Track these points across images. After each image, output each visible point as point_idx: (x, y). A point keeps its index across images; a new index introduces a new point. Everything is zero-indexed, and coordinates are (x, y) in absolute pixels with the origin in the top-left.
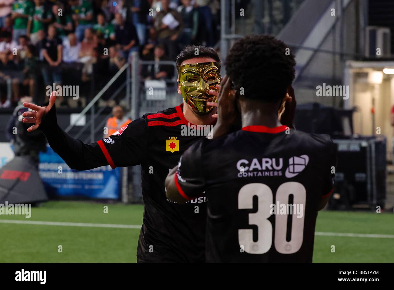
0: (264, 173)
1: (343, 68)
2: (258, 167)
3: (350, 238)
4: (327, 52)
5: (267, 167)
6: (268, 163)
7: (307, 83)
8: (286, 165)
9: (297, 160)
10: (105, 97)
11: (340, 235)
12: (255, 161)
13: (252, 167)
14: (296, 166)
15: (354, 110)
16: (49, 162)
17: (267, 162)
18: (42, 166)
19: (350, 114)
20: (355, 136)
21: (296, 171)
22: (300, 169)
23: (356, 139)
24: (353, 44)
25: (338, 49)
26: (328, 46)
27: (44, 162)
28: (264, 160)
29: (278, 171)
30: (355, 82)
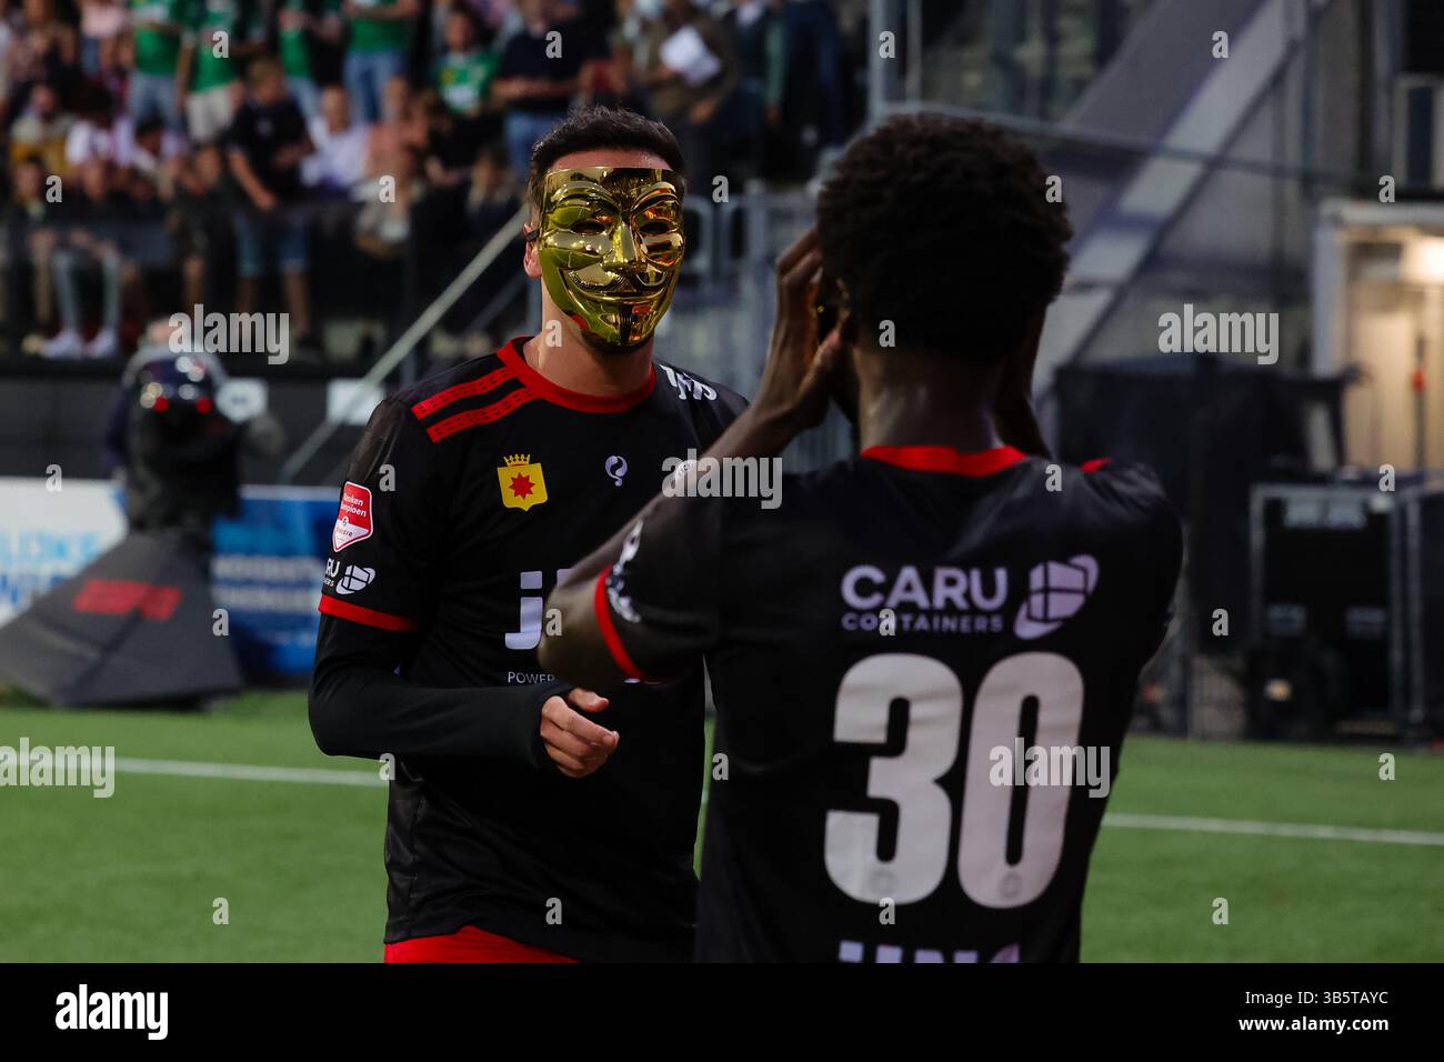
0: (936, 621)
1: (1311, 223)
2: (919, 597)
3: (1324, 841)
4: (1254, 167)
5: (949, 601)
6: (954, 587)
7: (1178, 279)
8: (1019, 592)
9: (1059, 574)
10: (454, 323)
11: (1286, 830)
12: (909, 574)
13: (898, 595)
14: (1054, 598)
15: (1351, 375)
16: (251, 551)
17: (951, 582)
18: (223, 567)
19: (1332, 392)
20: (1350, 473)
21: (1053, 613)
22: (1064, 606)
23: (1353, 484)
24: (1348, 140)
25: (1293, 156)
26: (1257, 147)
27: (233, 551)
28: (941, 574)
29: (988, 614)
30: (1353, 276)
